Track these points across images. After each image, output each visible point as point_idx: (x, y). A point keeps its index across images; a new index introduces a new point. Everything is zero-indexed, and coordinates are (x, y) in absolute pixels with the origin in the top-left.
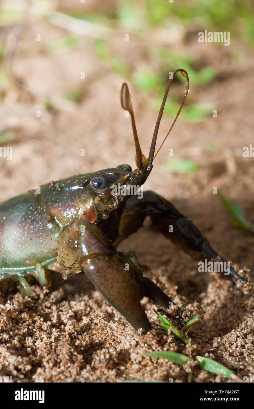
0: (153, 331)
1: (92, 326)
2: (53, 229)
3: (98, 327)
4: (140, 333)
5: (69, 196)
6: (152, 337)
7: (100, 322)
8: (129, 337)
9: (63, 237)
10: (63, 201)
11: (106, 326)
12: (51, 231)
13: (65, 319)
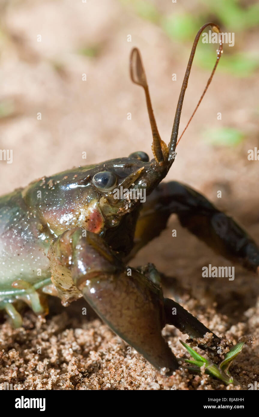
0: (180, 370)
1: (103, 363)
2: (46, 241)
3: (111, 364)
4: (164, 374)
5: (65, 196)
6: (179, 379)
7: (113, 358)
8: (150, 378)
9: (54, 252)
10: (58, 204)
11: (121, 362)
12: (44, 244)
13: (67, 354)
